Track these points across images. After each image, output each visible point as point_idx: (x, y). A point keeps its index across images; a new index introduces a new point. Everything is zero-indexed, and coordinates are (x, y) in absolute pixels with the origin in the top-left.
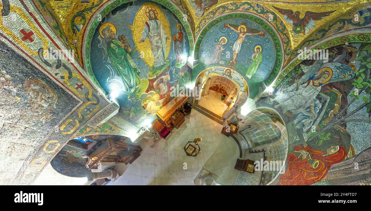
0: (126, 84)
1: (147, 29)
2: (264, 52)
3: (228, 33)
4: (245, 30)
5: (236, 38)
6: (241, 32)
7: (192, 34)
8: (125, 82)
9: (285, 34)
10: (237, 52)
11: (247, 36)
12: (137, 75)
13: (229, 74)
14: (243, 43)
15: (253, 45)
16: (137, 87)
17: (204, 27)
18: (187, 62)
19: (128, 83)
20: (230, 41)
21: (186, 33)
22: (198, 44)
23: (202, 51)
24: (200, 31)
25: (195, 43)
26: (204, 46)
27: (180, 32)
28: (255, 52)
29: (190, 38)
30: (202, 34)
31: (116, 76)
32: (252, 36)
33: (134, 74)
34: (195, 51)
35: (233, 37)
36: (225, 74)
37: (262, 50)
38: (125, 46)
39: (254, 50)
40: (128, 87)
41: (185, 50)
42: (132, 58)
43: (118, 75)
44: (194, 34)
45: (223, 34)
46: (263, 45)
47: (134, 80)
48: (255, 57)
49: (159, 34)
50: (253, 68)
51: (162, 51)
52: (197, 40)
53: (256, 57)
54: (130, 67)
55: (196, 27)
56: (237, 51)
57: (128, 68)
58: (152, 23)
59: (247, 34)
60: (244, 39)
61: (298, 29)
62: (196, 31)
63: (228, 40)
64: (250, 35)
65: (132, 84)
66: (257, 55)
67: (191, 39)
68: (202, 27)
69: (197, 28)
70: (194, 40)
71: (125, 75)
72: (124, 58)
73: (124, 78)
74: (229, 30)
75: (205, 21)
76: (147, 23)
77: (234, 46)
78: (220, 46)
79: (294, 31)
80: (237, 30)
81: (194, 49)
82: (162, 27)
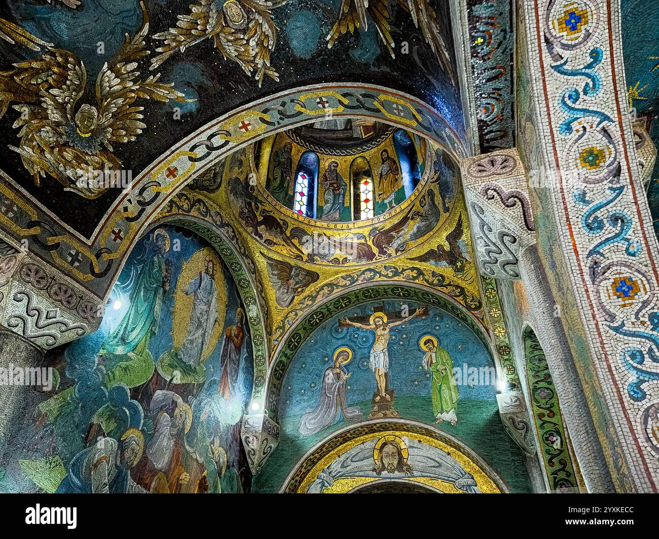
0: (124, 325)
1: (198, 282)
2: (445, 342)
3: (350, 336)
4: (385, 320)
5: (371, 342)
6: (377, 327)
7: (266, 340)
8: (127, 319)
10: (382, 371)
11: (391, 330)
12: (149, 334)
13: (395, 462)
14: (390, 346)
15: (413, 341)
16: (131, 355)
17: (293, 327)
18: (241, 421)
19: (129, 327)
20: (359, 353)
21: (250, 336)
22: (280, 372)
23: (289, 398)
24: (282, 335)
25: (270, 363)
26: (297, 380)
27: (239, 325)
28: (424, 353)
29: (259, 350)
30: (289, 344)
32: (402, 324)
33: (147, 325)
34: (270, 392)
35: (364, 342)
37: (439, 342)
38: (166, 276)
39: (420, 350)
40: (121, 332)
43: (131, 298)
44: (269, 341)
45: (340, 342)
46: (434, 331)
47: (140, 336)
48: (431, 363)
49: (208, 304)
50: (443, 388)
51: (203, 336)
52: (275, 357)
53: (434, 361)
54: (151, 308)
55: (274, 328)
56: (381, 368)
58: (206, 280)
59: (391, 325)
60: (387, 337)
61: (459, 265)
62: (274, 337)
63: (353, 351)
64: (398, 325)
65: (130, 338)
66: (434, 355)
67: (260, 353)
68: (289, 326)
69: (276, 330)
70: (270, 357)
71: (137, 311)
72: (156, 288)
73: (133, 313)
74: (351, 329)
75: (296, 315)
76: (201, 274)
77: (372, 359)
78: (338, 370)
80: (369, 325)
81: (267, 380)
82: (215, 295)
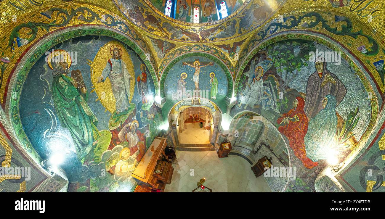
0: (77, 141)
1: (109, 67)
2: (217, 76)
3: (187, 68)
4: (199, 64)
5: (194, 71)
6: (196, 66)
7: (156, 74)
8: (75, 137)
9: (226, 59)
10: (197, 82)
11: (201, 68)
12: (94, 126)
13: (197, 103)
14: (200, 74)
15: (208, 74)
16: (95, 143)
17: (166, 67)
18: (154, 102)
19: (80, 138)
20: (190, 75)
21: (150, 73)
22: (163, 83)
23: (167, 88)
24: (162, 70)
25: (159, 81)
26: (168, 84)
27: (143, 72)
28: (211, 78)
29: (154, 77)
30: (165, 73)
31: (60, 127)
32: (205, 67)
33: (89, 124)
34: (161, 90)
35: (191, 72)
36: (194, 104)
37: (216, 75)
38: (79, 85)
39: (209, 77)
40: (80, 145)
41: (150, 90)
42: (87, 102)
43: (64, 126)
44: (157, 74)
45: (183, 71)
46: (214, 71)
47: (90, 133)
48: (212, 81)
49: (122, 75)
50: (214, 90)
51: (126, 92)
52: (160, 79)
53: (213, 81)
54: (83, 115)
55: (159, 67)
56: (197, 81)
57: (81, 116)
58: (115, 62)
59: (201, 66)
60: (199, 71)
61: (232, 54)
62: (159, 71)
63: (188, 74)
64: (203, 67)
65: (87, 140)
66: (213, 79)
67: (155, 78)
68: (164, 67)
69: (159, 68)
70: (158, 79)
71: (75, 127)
72: (76, 100)
73: (74, 130)
74: (187, 66)
75: (167, 62)
76: (109, 61)
77: (194, 78)
78: (182, 81)
79: (231, 55)
80: (193, 65)
81: (159, 87)
82: (125, 67)
